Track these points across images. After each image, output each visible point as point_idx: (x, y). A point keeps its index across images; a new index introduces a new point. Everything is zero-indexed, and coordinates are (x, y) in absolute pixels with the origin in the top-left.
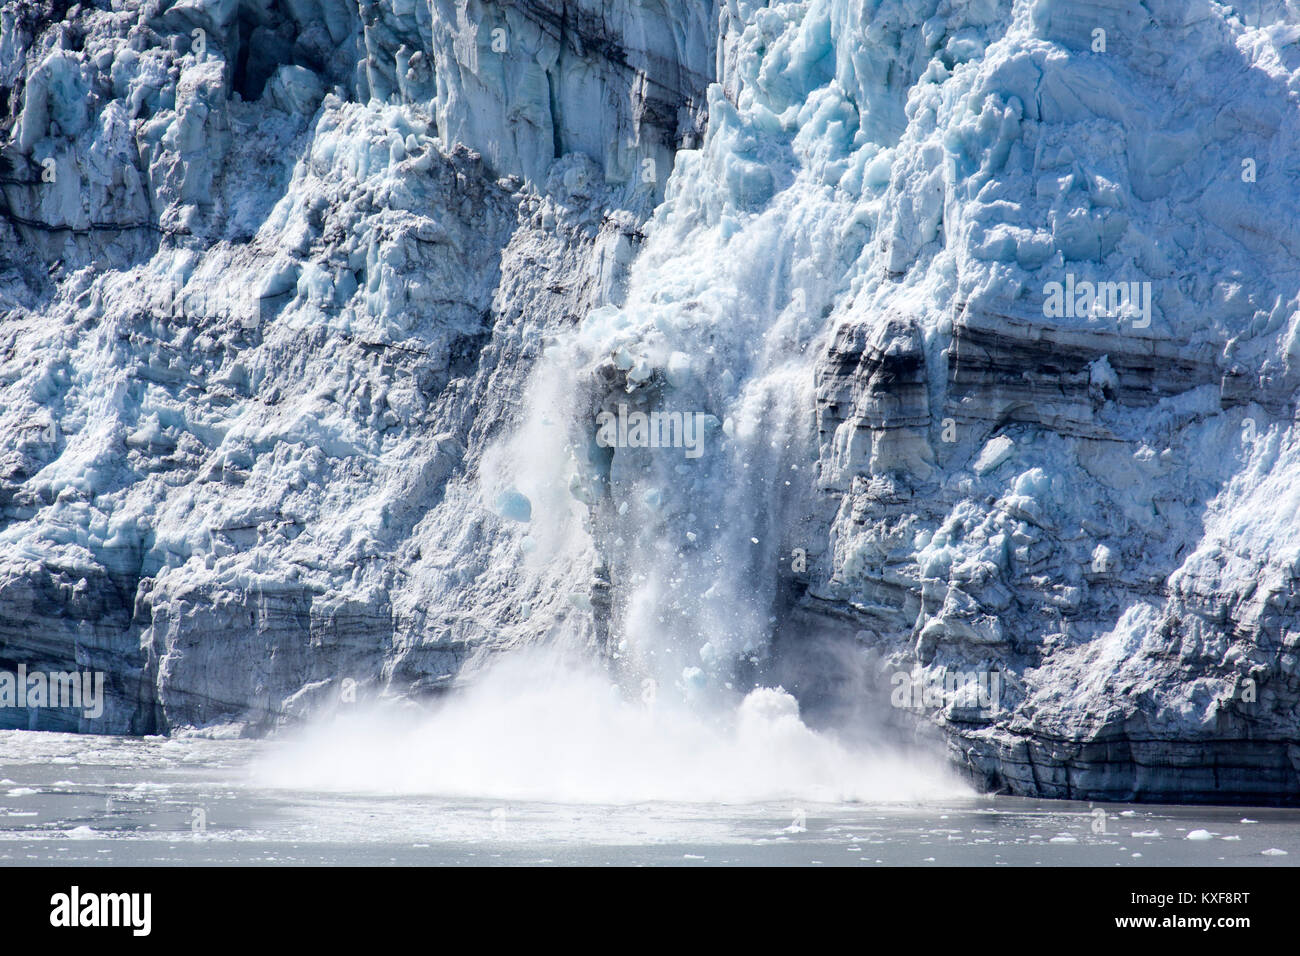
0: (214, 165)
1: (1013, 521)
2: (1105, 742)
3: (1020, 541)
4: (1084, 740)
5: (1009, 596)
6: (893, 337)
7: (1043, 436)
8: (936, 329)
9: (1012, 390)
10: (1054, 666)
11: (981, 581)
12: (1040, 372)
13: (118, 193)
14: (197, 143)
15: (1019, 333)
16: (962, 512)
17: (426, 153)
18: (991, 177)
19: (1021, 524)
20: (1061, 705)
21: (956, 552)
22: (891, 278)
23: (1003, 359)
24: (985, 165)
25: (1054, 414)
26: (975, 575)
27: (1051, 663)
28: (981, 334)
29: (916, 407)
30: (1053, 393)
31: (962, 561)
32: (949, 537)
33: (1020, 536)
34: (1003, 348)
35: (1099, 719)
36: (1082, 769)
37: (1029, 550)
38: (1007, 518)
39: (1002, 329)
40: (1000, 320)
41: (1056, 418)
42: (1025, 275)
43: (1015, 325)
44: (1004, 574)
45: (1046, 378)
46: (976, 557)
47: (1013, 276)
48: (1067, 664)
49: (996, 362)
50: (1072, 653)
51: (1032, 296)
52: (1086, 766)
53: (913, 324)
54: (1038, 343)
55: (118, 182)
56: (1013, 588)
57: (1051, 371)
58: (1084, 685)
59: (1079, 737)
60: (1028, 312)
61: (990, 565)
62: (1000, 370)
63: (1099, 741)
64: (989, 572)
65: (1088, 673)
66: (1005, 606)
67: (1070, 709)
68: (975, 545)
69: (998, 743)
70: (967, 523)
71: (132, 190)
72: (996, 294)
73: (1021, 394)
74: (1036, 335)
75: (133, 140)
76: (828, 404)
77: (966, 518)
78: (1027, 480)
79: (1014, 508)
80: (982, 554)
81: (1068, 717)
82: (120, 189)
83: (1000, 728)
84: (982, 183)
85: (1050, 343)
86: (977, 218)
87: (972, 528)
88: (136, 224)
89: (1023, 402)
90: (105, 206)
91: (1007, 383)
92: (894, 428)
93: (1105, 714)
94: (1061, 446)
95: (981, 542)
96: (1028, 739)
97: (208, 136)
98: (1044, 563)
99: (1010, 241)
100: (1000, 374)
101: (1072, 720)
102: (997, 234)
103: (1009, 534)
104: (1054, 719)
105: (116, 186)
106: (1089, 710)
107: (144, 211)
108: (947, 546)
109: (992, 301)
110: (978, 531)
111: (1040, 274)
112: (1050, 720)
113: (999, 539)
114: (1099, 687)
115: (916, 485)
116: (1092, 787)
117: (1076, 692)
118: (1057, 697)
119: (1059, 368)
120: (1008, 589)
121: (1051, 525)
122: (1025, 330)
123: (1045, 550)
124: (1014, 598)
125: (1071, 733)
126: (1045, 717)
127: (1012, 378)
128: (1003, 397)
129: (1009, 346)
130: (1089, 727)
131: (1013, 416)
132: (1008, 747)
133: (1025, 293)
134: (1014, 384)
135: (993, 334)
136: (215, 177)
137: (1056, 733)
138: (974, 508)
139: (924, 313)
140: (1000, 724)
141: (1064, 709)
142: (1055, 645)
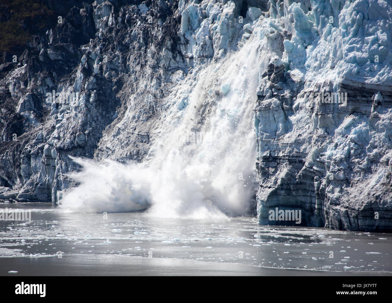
0: (229, 38)
1: (351, 143)
2: (366, 211)
3: (352, 149)
4: (360, 210)
5: (347, 165)
6: (324, 86)
7: (363, 117)
8: (336, 84)
9: (354, 102)
10: (357, 187)
11: (339, 161)
12: (362, 97)
13: (204, 47)
14: (225, 31)
15: (356, 85)
16: (338, 140)
17: (275, 33)
18: (353, 37)
19: (353, 143)
20: (356, 199)
21: (334, 152)
22: (331, 69)
23: (352, 93)
24: (351, 33)
25: (365, 110)
26: (338, 159)
27: (356, 186)
28: (345, 85)
29: (330, 108)
30: (365, 103)
31: (336, 155)
32: (334, 148)
33: (352, 147)
34: (351, 90)
35: (364, 203)
36: (361, 219)
37: (354, 151)
38: (349, 142)
39: (351, 84)
40: (350, 81)
41: (366, 111)
42: (359, 67)
43: (354, 82)
44: (347, 159)
45: (364, 99)
46: (339, 154)
47: (355, 67)
48: (360, 186)
49: (350, 94)
50: (363, 183)
51: (360, 74)
52: (361, 218)
53: (330, 82)
54: (361, 88)
55: (205, 43)
56: (349, 163)
57: (365, 96)
58: (363, 193)
59: (359, 209)
60: (358, 78)
61: (343, 156)
62: (351, 96)
63: (364, 210)
64: (342, 158)
65: (365, 189)
66: (346, 169)
67: (358, 200)
68: (340, 150)
69: (340, 210)
70: (339, 143)
71: (208, 46)
72: (350, 73)
73: (357, 104)
74: (360, 86)
75: (210, 31)
76: (311, 107)
77: (339, 142)
78: (355, 130)
79: (351, 139)
80: (341, 153)
81: (357, 203)
82: (205, 46)
83: (341, 206)
84: (350, 39)
85: (365, 88)
86: (347, 50)
87: (340, 145)
88: (209, 56)
89: (357, 106)
90: (201, 50)
91: (353, 100)
92: (323, 114)
93: (366, 202)
94: (367, 119)
95: (341, 149)
96: (347, 209)
97: (228, 29)
98: (359, 155)
99: (355, 57)
100: (351, 98)
101: (358, 203)
102: (351, 55)
103: (349, 146)
104: (354, 203)
105: (204, 45)
106: (363, 201)
107: (212, 52)
108: (333, 150)
109: (348, 75)
110: (342, 146)
111: (363, 67)
112: (352, 204)
113: (347, 148)
114: (366, 194)
115: (330, 132)
116: (364, 224)
117: (361, 195)
118: (355, 197)
119: (367, 96)
120: (348, 164)
121: (361, 144)
122: (357, 84)
123: (359, 151)
124: (349, 166)
125: (357, 208)
126: (351, 202)
127: (354, 99)
128: (352, 105)
129: (353, 89)
130: (362, 206)
131: (356, 110)
132: (342, 212)
133: (358, 72)
134: (355, 101)
135: (348, 85)
136: (229, 41)
137: (353, 208)
138: (342, 138)
139: (335, 79)
140: (342, 205)
141: (356, 200)
142: (359, 180)
